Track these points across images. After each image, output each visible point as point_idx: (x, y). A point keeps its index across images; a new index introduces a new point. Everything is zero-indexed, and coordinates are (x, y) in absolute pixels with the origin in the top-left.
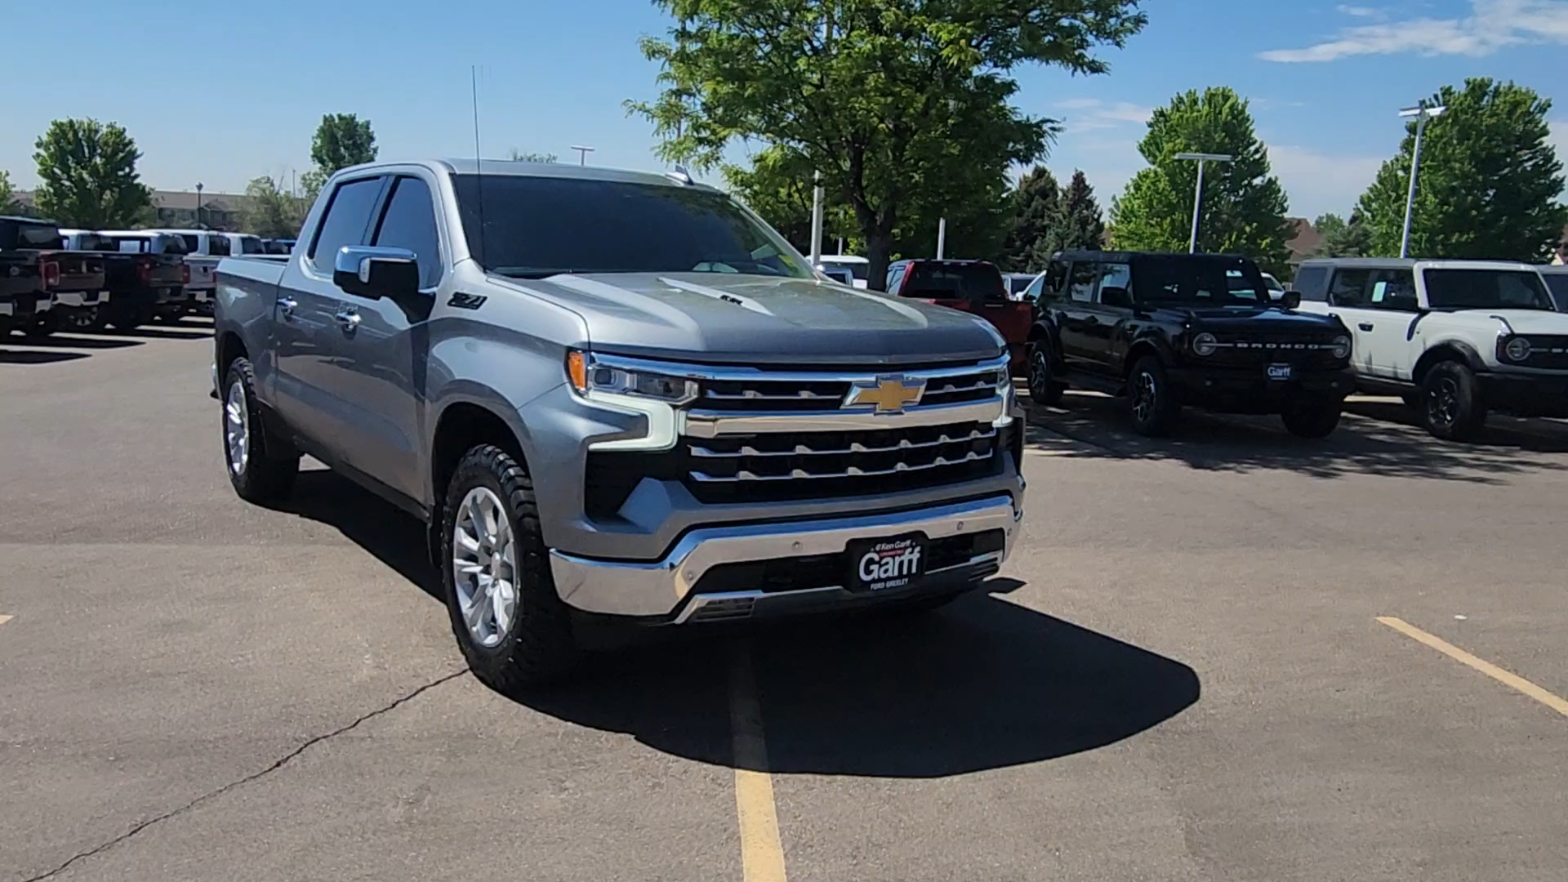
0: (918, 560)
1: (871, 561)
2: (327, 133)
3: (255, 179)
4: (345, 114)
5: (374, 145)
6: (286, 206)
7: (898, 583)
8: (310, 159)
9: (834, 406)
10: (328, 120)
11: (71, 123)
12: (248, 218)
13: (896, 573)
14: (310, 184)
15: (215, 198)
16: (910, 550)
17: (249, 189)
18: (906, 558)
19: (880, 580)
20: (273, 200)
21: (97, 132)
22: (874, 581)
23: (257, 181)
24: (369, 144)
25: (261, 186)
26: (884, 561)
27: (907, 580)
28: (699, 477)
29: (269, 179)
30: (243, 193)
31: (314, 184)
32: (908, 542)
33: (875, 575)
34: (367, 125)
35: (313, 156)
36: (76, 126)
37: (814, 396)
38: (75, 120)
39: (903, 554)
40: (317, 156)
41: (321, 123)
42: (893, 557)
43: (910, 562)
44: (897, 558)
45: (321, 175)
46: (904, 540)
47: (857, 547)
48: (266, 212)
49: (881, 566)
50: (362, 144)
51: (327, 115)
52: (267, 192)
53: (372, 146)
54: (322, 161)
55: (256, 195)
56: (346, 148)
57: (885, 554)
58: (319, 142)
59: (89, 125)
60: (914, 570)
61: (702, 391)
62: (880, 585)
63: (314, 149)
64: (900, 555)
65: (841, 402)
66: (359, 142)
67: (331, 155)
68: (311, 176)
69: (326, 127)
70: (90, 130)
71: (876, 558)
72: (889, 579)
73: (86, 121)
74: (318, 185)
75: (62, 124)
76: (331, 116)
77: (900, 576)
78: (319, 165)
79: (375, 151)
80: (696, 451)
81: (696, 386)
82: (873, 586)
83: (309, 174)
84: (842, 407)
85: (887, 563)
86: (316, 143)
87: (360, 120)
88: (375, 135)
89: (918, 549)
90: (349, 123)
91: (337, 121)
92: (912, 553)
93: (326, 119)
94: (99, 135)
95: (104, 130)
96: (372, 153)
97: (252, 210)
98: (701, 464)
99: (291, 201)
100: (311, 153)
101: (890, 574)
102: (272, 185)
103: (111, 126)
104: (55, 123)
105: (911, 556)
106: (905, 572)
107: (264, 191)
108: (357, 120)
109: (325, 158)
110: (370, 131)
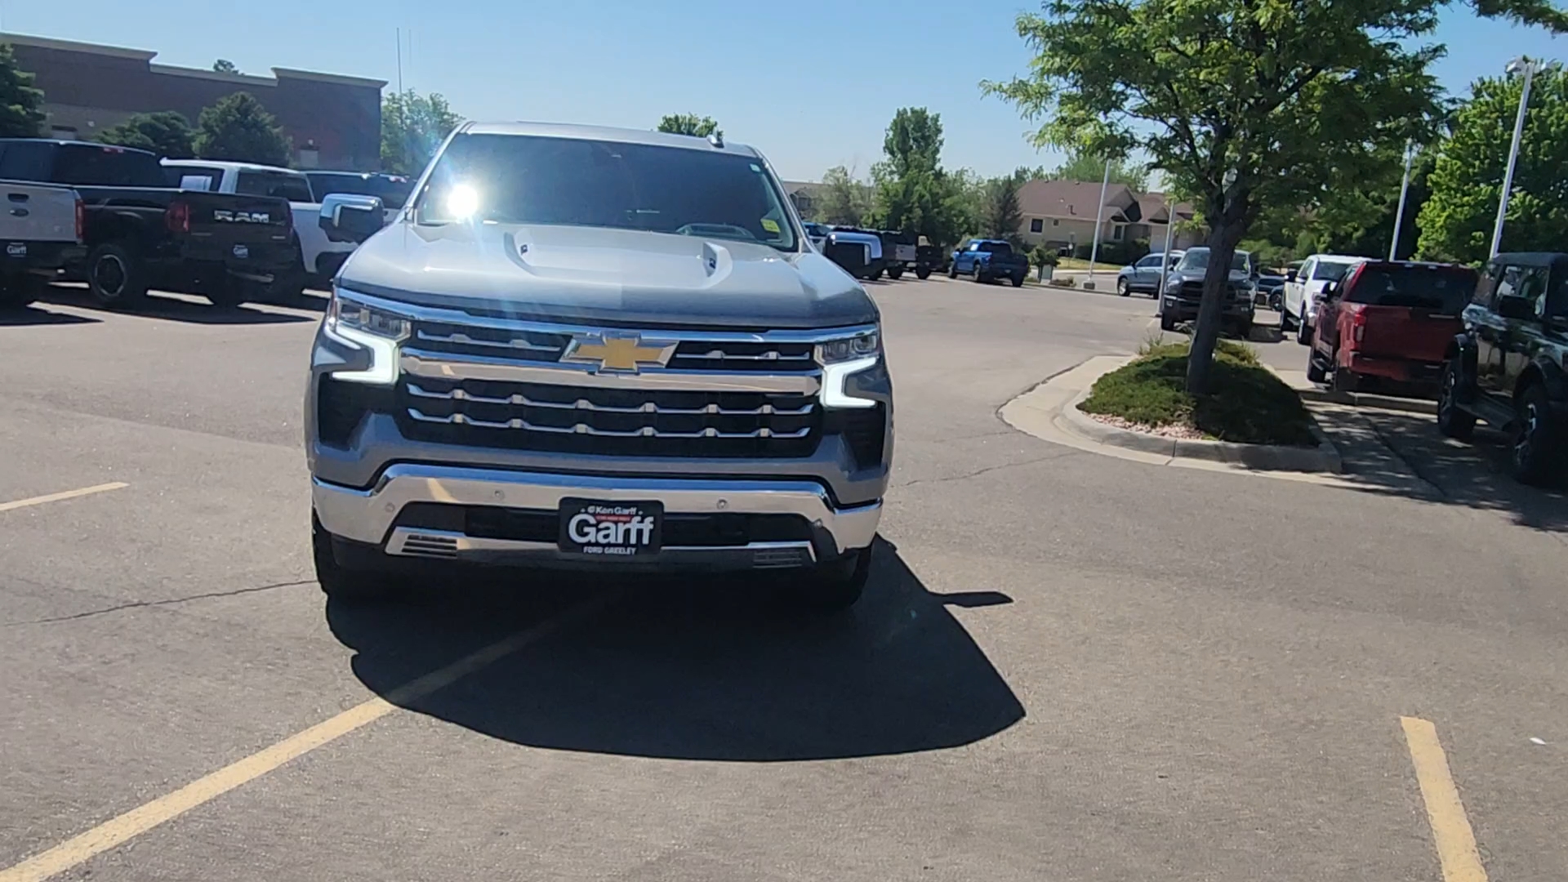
0: (651, 531)
1: (586, 523)
2: (899, 127)
3: (831, 168)
4: (917, 108)
5: (940, 137)
6: (855, 192)
7: (620, 551)
8: (882, 150)
9: (553, 359)
10: (901, 114)
11: (677, 118)
12: (822, 204)
13: (620, 541)
14: (878, 174)
15: (803, 187)
16: (639, 518)
17: (826, 177)
18: (634, 525)
19: (597, 544)
20: (844, 188)
21: (695, 125)
22: (589, 544)
23: (834, 171)
24: (937, 136)
25: (836, 175)
26: (602, 526)
27: (634, 550)
28: (414, 413)
29: (843, 169)
30: (820, 182)
31: (882, 173)
32: (633, 510)
33: (591, 538)
34: (936, 119)
35: (884, 148)
36: (680, 120)
37: (528, 346)
38: (679, 115)
39: (629, 522)
40: (888, 148)
41: (895, 117)
42: (616, 523)
43: (640, 533)
44: (620, 525)
45: (889, 166)
46: (628, 508)
47: (571, 506)
48: (838, 200)
49: (598, 530)
50: (929, 136)
51: (901, 109)
52: (841, 181)
53: (939, 138)
54: (892, 153)
55: (830, 183)
56: (915, 140)
57: (604, 518)
58: (891, 134)
59: (690, 120)
60: (645, 541)
61: (414, 331)
62: (599, 550)
63: (886, 142)
64: (625, 523)
65: (561, 353)
66: (927, 134)
67: (900, 146)
68: (880, 166)
69: (898, 121)
70: (690, 124)
71: (592, 520)
72: (609, 545)
73: (688, 116)
74: (885, 174)
75: (670, 119)
76: (905, 110)
77: (626, 544)
78: (888, 156)
79: (941, 143)
80: (413, 390)
81: (409, 325)
82: (585, 549)
83: (878, 164)
84: (561, 360)
85: (607, 528)
86: (888, 135)
87: (930, 114)
88: (943, 128)
89: (651, 519)
90: (920, 118)
91: (909, 114)
92: (642, 521)
93: (899, 114)
94: (697, 128)
95: (701, 124)
96: (937, 145)
97: (825, 197)
98: (417, 403)
99: (859, 187)
100: (884, 144)
101: (612, 540)
102: (846, 174)
103: (706, 120)
104: (665, 118)
105: (640, 526)
106: (633, 540)
107: (838, 180)
108: (928, 113)
109: (895, 149)
110: (939, 123)
